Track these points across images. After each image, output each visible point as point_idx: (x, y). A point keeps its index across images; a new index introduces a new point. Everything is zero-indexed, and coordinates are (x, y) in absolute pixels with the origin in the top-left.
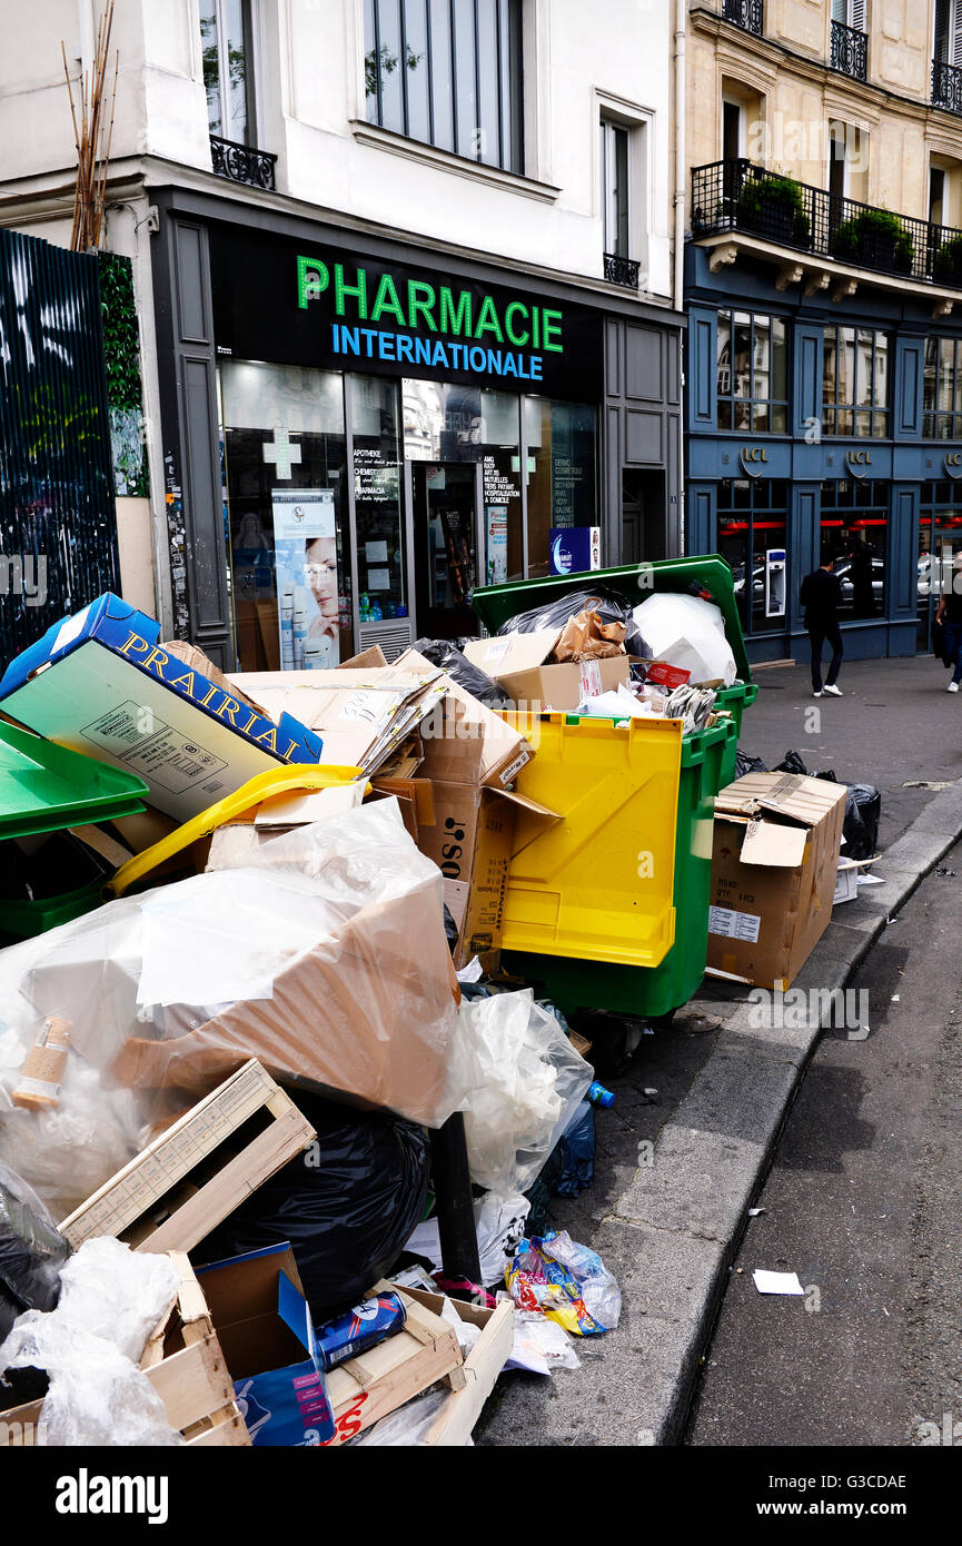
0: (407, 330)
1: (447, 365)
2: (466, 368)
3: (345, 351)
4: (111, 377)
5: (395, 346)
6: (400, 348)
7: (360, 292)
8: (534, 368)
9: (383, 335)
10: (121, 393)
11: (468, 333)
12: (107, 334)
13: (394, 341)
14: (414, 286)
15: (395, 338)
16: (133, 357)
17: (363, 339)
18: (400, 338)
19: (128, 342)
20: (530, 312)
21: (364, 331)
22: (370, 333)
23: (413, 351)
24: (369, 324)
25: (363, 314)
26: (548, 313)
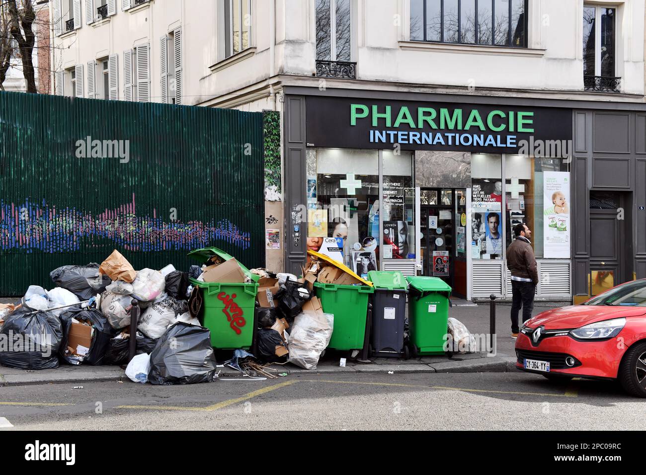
0: (417, 129)
1: (443, 143)
2: (457, 143)
3: (377, 141)
4: (267, 156)
5: (409, 137)
6: (411, 138)
7: (388, 116)
8: (509, 141)
9: (400, 133)
10: (271, 162)
11: (460, 127)
12: (266, 141)
13: (408, 135)
14: (421, 110)
15: (409, 134)
16: (278, 148)
17: (388, 136)
18: (411, 134)
19: (276, 143)
20: (508, 115)
21: (388, 132)
22: (392, 133)
23: (420, 139)
24: (392, 128)
25: (389, 124)
26: (520, 114)
